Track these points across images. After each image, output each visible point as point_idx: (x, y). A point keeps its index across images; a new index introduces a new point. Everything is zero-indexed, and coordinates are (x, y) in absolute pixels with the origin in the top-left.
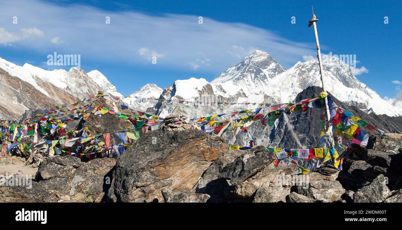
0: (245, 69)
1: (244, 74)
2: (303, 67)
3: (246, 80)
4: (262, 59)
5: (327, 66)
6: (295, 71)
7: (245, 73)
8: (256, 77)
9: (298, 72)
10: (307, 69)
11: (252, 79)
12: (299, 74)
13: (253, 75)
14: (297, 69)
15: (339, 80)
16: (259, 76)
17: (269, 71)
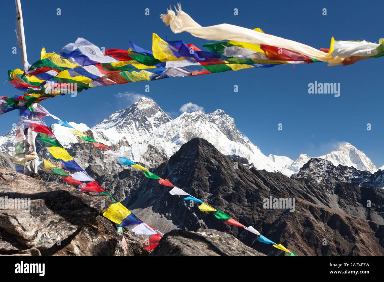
0: (129, 117)
1: (128, 121)
3: (130, 128)
4: (147, 107)
5: (213, 118)
6: (181, 121)
7: (130, 121)
8: (140, 125)
9: (183, 123)
10: (193, 120)
11: (136, 128)
12: (184, 125)
13: (138, 123)
14: (183, 119)
15: (224, 133)
16: (143, 124)
17: (154, 119)
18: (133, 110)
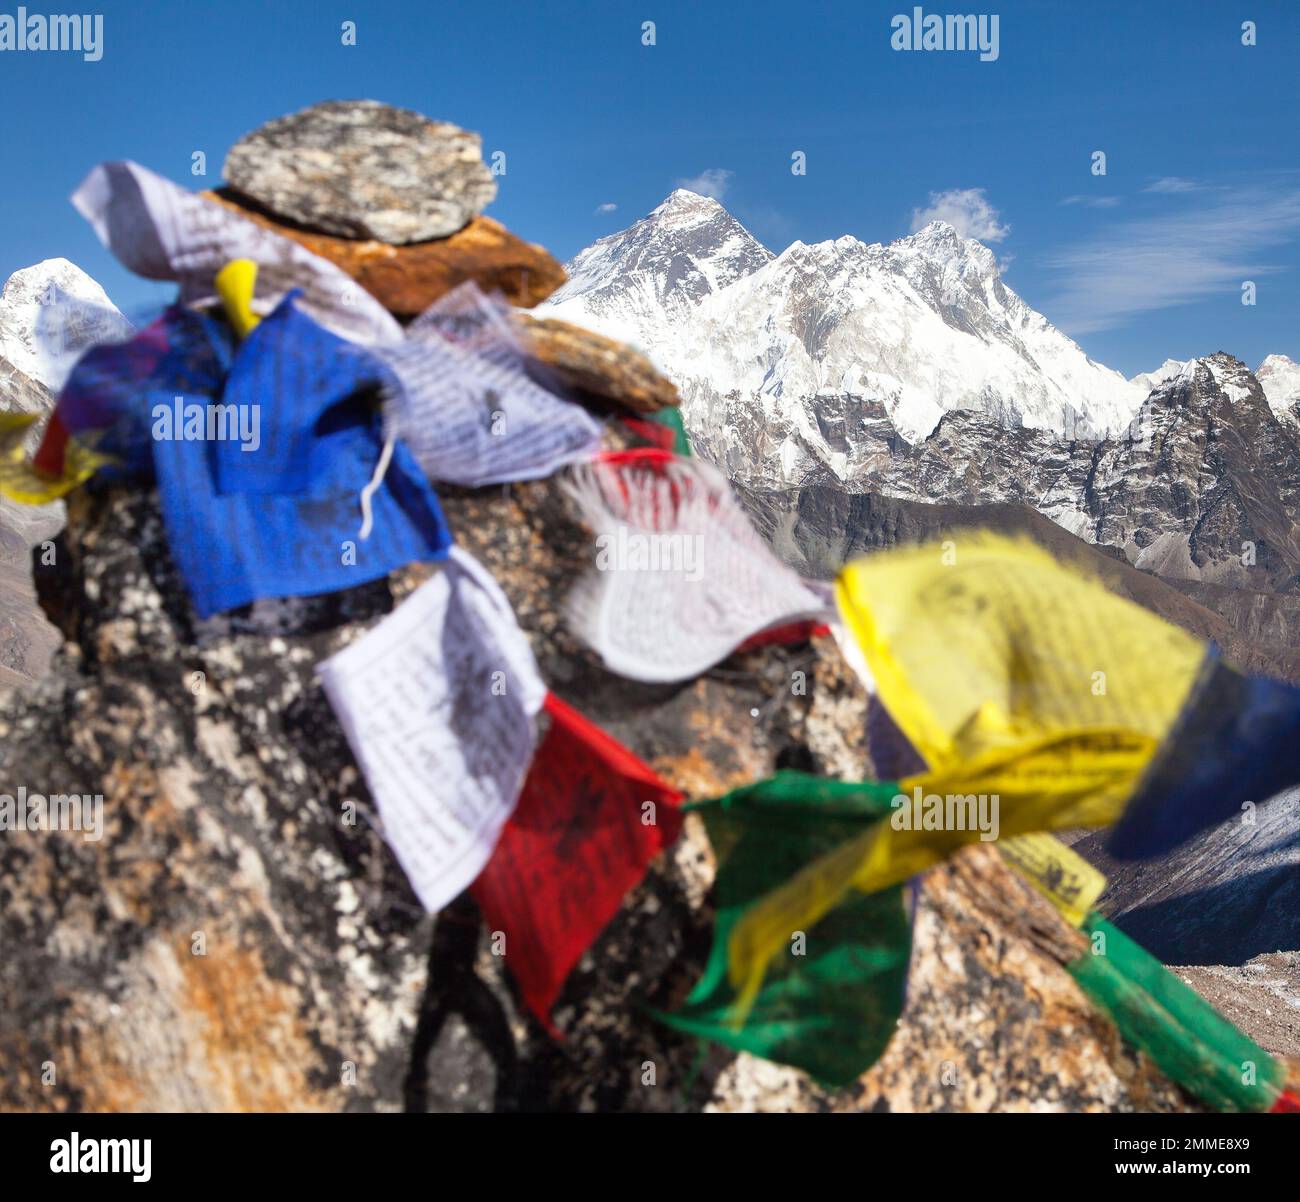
0: (635, 258)
1: (630, 274)
2: (807, 262)
3: (636, 298)
4: (694, 223)
5: (895, 257)
6: (782, 273)
7: (636, 271)
8: (671, 284)
9: (790, 279)
10: (825, 268)
11: (657, 295)
12: (793, 285)
13: (662, 279)
14: (790, 266)
15: (932, 306)
16: (681, 282)
17: (718, 264)
18: (647, 235)
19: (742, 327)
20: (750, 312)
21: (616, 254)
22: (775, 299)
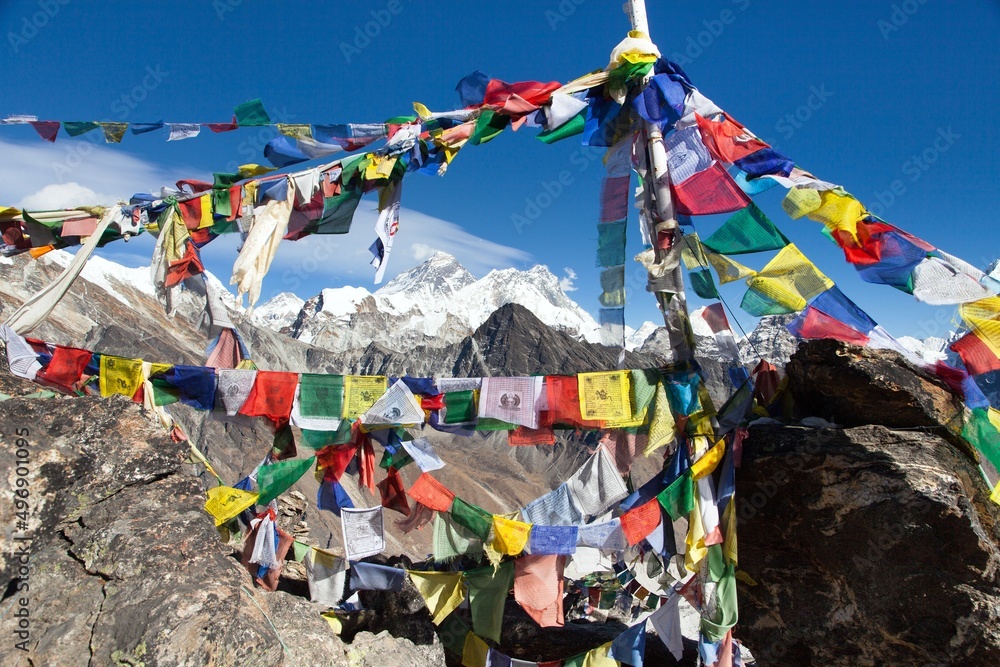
0: (421, 277)
1: (420, 283)
2: (499, 277)
3: (423, 292)
4: (444, 264)
5: (530, 277)
6: (489, 281)
7: (422, 282)
8: (436, 288)
9: (492, 284)
10: (505, 280)
11: (431, 291)
13: (432, 285)
14: (492, 279)
15: (545, 296)
16: (440, 287)
17: (453, 280)
18: (426, 269)
19: (473, 303)
20: (476, 297)
21: (413, 276)
22: (486, 292)
